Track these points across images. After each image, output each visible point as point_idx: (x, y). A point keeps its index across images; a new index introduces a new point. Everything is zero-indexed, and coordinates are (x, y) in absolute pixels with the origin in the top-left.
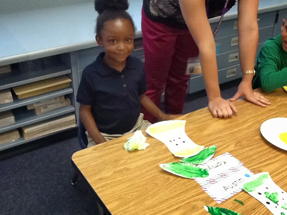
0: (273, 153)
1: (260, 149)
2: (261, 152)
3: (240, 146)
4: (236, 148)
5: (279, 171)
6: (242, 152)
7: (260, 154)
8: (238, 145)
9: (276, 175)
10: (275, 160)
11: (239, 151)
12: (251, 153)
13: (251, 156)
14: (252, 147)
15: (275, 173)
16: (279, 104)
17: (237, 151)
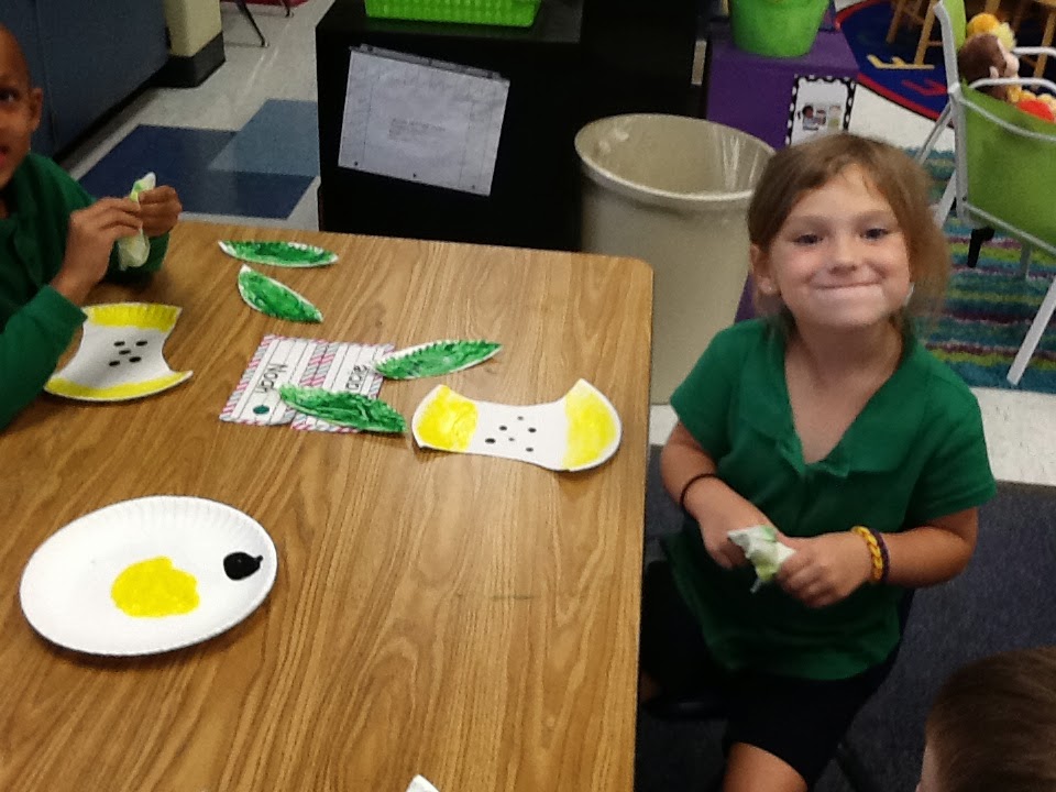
0: (167, 694)
1: (110, 707)
2: (121, 713)
3: (25, 739)
4: (16, 760)
5: (236, 751)
6: (51, 762)
7: (124, 726)
8: (15, 738)
9: (234, 781)
10: (194, 714)
11: (35, 766)
12: (87, 744)
13: (95, 759)
14: (74, 718)
15: (226, 777)
16: (61, 463)
17: (28, 775)
